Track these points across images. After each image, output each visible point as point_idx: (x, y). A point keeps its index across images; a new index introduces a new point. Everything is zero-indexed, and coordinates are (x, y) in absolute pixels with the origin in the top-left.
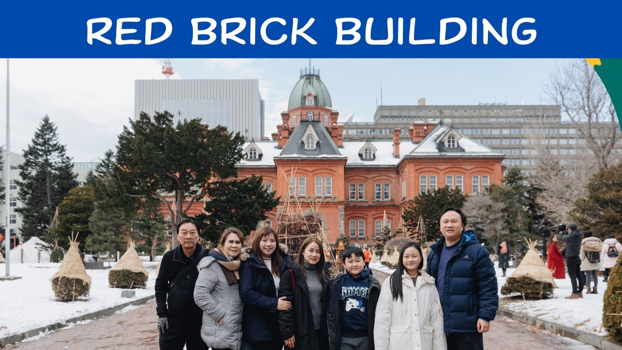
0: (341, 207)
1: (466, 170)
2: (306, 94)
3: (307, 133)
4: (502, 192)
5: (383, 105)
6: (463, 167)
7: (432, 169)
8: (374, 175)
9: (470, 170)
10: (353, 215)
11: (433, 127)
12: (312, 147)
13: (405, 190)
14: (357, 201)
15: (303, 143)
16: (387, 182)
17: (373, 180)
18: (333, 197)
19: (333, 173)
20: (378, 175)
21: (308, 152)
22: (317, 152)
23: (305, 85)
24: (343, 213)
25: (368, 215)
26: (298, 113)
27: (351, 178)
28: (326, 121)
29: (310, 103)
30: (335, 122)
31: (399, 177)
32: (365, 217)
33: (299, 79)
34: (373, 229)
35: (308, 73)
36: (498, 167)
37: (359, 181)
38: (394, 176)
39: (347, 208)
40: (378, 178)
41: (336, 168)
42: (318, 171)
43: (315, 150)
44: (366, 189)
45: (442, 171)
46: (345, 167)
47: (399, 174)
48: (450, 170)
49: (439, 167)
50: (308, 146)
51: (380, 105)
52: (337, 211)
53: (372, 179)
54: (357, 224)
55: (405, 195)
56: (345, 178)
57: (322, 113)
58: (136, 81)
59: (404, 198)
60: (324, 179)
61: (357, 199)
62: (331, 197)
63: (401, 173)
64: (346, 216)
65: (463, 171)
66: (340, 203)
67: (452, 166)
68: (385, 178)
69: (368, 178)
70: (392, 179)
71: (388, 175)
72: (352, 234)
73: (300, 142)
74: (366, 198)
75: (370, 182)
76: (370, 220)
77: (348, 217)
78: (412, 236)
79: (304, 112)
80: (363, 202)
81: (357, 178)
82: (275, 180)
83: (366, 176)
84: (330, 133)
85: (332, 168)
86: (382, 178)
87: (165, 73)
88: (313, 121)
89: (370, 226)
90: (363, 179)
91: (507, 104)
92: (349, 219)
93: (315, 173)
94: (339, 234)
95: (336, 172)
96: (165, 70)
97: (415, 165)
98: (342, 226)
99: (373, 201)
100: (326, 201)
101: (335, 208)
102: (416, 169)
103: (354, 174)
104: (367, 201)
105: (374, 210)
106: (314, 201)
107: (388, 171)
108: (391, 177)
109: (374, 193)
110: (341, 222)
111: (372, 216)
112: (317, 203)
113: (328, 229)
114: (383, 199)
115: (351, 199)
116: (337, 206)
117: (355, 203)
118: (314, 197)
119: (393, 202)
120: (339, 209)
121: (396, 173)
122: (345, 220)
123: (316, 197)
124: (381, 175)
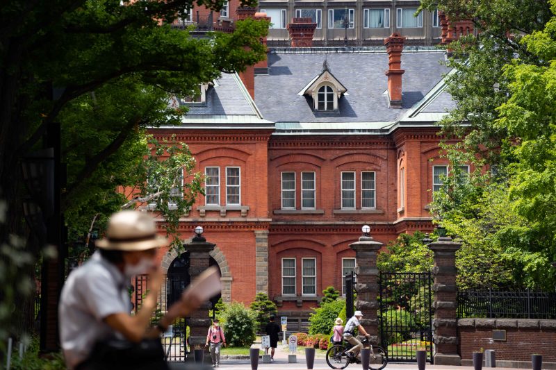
0: (261, 233)
8: (338, 153)
10: (289, 246)
12: (198, 97)
14: (298, 212)
16: (369, 169)
17: (335, 163)
18: (243, 211)
19: (242, 157)
20: (347, 152)
21: (189, 110)
22: (208, 111)
24: (266, 244)
25: (324, 246)
27: (285, 160)
31: (395, 158)
32: (317, 248)
34: (336, 276)
37: (303, 165)
38: (383, 153)
39: (273, 230)
40: (346, 159)
41: (251, 146)
42: (212, 154)
43: (204, 105)
44: (319, 184)
46: (269, 141)
47: (395, 149)
52: (252, 240)
53: (332, 160)
54: (299, 267)
55: (403, 204)
56: (270, 161)
60: (223, 170)
61: (299, 208)
62: (240, 211)
64: (271, 246)
66: (258, 225)
68: (364, 158)
69: (324, 160)
70: (380, 162)
71: (372, 152)
72: (288, 290)
74: (320, 205)
75: (327, 170)
76: (329, 256)
77: (278, 249)
80: (313, 214)
81: (299, 158)
83: (320, 154)
85: (242, 148)
86: (357, 158)
89: (329, 271)
90: (313, 160)
92: (279, 254)
93: (204, 157)
95: (249, 155)
97: (421, 142)
98: (263, 274)
99: (336, 212)
100: (227, 220)
101: (249, 234)
102: (423, 151)
103: (292, 149)
104: (322, 212)
105: (337, 234)
106: (201, 220)
107: (370, 143)
108: (379, 157)
109: (338, 193)
110: (261, 265)
111: (334, 246)
112: (209, 224)
113: (233, 280)
114: (360, 208)
115: (285, 209)
116: (252, 229)
117: (295, 218)
118: (203, 210)
119: (383, 214)
120: (257, 237)
121: (390, 149)
122: (270, 260)
123: (206, 211)
124: (355, 152)
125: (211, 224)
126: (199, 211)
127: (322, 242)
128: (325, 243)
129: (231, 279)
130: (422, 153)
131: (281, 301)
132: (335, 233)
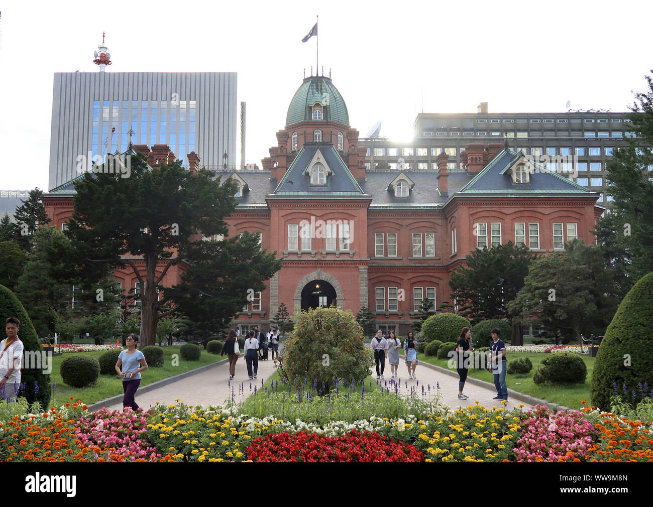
0: (363, 269)
1: (544, 214)
2: (312, 103)
3: (315, 160)
4: (585, 252)
5: (424, 112)
6: (539, 210)
7: (493, 214)
8: (411, 221)
9: (548, 214)
10: (380, 280)
11: (495, 152)
12: (322, 180)
13: (456, 243)
14: (386, 258)
15: (307, 174)
16: (430, 231)
17: (409, 228)
18: (351, 253)
19: (351, 218)
20: (416, 221)
21: (316, 189)
22: (328, 189)
23: (311, 92)
24: (366, 276)
25: (402, 279)
26: (302, 130)
27: (377, 226)
28: (340, 143)
29: (318, 117)
30: (353, 145)
31: (447, 223)
32: (398, 281)
33: (302, 82)
34: (410, 300)
35: (315, 75)
36: (589, 211)
37: (389, 229)
38: (439, 222)
39: (371, 270)
40: (416, 225)
41: (356, 211)
42: (330, 216)
43: (326, 185)
44: (399, 240)
45: (508, 216)
46: (367, 210)
47: (446, 219)
48: (519, 215)
49: (504, 211)
50: (315, 180)
51: (421, 112)
52: (356, 273)
53: (407, 226)
54: (387, 292)
55: (456, 251)
56: (368, 226)
57: (334, 131)
58: (56, 75)
59: (455, 255)
61: (386, 255)
63: (449, 219)
64: (369, 280)
65: (539, 216)
66: (361, 262)
67: (522, 209)
68: (427, 225)
69: (402, 225)
70: (437, 227)
71: (432, 221)
72: (379, 307)
73: (303, 174)
74: (399, 254)
75: (404, 232)
76: (406, 286)
77: (373, 281)
78: (464, 312)
79: (309, 130)
80: (395, 260)
81: (386, 224)
82: (267, 228)
83: (399, 222)
84: (346, 161)
85: (349, 212)
86: (422, 224)
87: (97, 62)
88: (323, 144)
90: (395, 226)
91: (611, 111)
92: (374, 285)
93: (325, 218)
94: (361, 307)
95: (355, 217)
96: (98, 58)
97: (470, 208)
98: (364, 295)
99: (409, 258)
100: (340, 259)
101: (355, 268)
102: (470, 213)
103: (382, 219)
104: (401, 258)
105: (411, 272)
106: (323, 259)
107: (431, 215)
108: (437, 224)
109: (411, 246)
110: (363, 289)
111: (409, 279)
112: (328, 262)
113: (345, 299)
114: (425, 256)
115: (377, 256)
116: (357, 266)
117: (384, 262)
118: (324, 253)
119: (439, 259)
120: (360, 271)
121: (443, 219)
122: (369, 286)
123: (327, 253)
124: (421, 221)
125: (329, 262)
126: (322, 253)
127: (401, 277)
128: (403, 278)
129: (343, 298)
130: (470, 215)
131: (375, 314)
132: (409, 271)
